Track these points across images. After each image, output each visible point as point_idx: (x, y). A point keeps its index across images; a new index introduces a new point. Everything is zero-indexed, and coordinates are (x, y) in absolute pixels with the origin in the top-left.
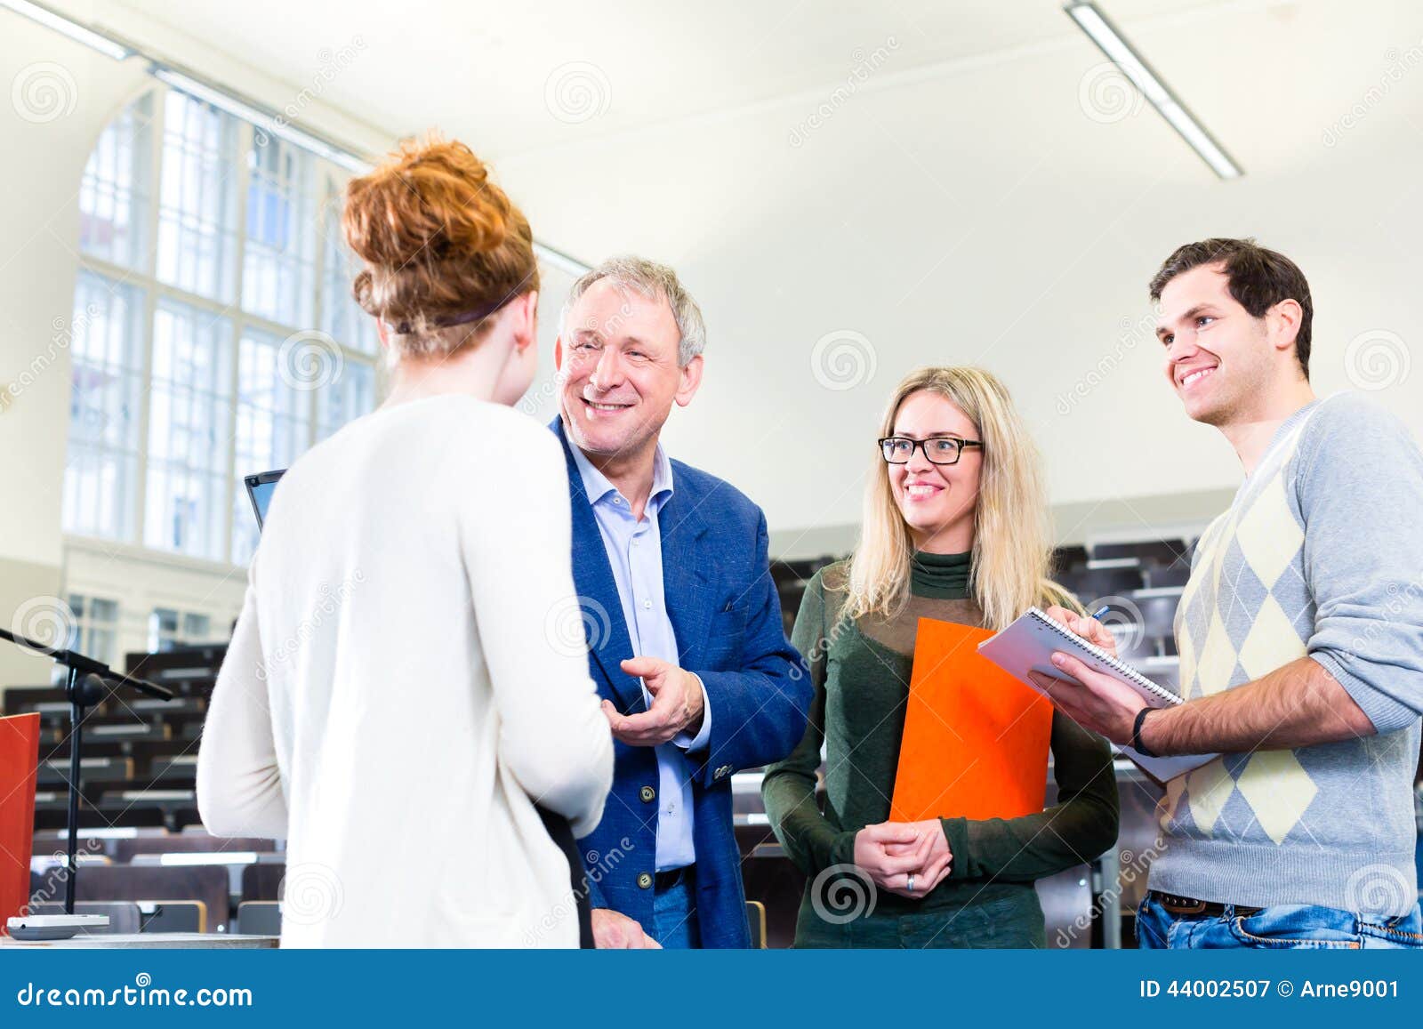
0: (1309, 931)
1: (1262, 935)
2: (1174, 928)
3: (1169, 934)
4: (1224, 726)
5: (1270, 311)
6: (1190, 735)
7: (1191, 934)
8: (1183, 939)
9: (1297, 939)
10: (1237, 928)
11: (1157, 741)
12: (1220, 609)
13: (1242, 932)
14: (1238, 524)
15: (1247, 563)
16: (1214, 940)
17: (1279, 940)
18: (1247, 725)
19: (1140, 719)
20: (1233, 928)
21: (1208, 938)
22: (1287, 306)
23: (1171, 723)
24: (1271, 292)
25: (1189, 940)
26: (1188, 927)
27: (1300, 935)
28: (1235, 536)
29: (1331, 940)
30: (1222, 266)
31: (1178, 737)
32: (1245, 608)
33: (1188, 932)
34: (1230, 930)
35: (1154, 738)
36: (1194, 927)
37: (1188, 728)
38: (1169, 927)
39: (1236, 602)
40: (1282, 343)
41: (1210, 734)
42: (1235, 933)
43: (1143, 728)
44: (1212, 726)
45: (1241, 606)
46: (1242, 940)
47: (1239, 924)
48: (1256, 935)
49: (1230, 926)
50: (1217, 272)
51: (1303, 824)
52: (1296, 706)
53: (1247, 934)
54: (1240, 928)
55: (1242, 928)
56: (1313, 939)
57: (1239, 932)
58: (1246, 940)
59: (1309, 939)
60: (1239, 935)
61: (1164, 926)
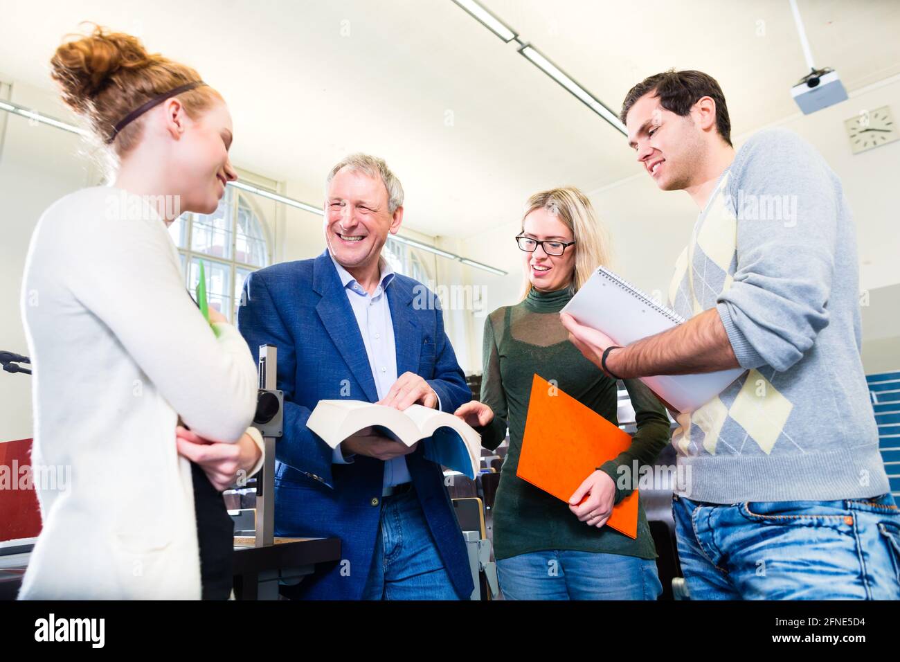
0: (806, 509)
1: (766, 514)
2: (696, 511)
3: (693, 516)
4: (659, 355)
5: (693, 109)
6: (637, 362)
7: (710, 516)
8: (704, 519)
9: (797, 515)
10: (745, 510)
11: (617, 368)
12: (696, 296)
13: (750, 512)
14: (697, 237)
15: (708, 258)
16: (727, 519)
17: (782, 517)
18: (674, 352)
19: (606, 354)
20: (742, 509)
21: (722, 519)
22: (704, 102)
23: (625, 356)
24: (690, 97)
25: (709, 520)
26: (707, 510)
27: (800, 512)
28: (697, 243)
29: (827, 515)
30: (654, 92)
31: (630, 365)
32: (712, 290)
33: (707, 514)
34: (740, 511)
35: (615, 366)
36: (712, 511)
37: (635, 358)
38: (693, 510)
39: (707, 287)
40: (706, 125)
41: (650, 361)
42: (743, 513)
43: (607, 360)
44: (651, 356)
45: (709, 290)
46: (751, 519)
47: (746, 506)
48: (762, 514)
49: (739, 508)
50: (652, 98)
51: (786, 435)
52: (709, 338)
53: (754, 515)
54: (747, 510)
55: (749, 510)
56: (811, 515)
57: (747, 513)
58: (754, 519)
59: (807, 515)
60: (748, 515)
61: (690, 511)
